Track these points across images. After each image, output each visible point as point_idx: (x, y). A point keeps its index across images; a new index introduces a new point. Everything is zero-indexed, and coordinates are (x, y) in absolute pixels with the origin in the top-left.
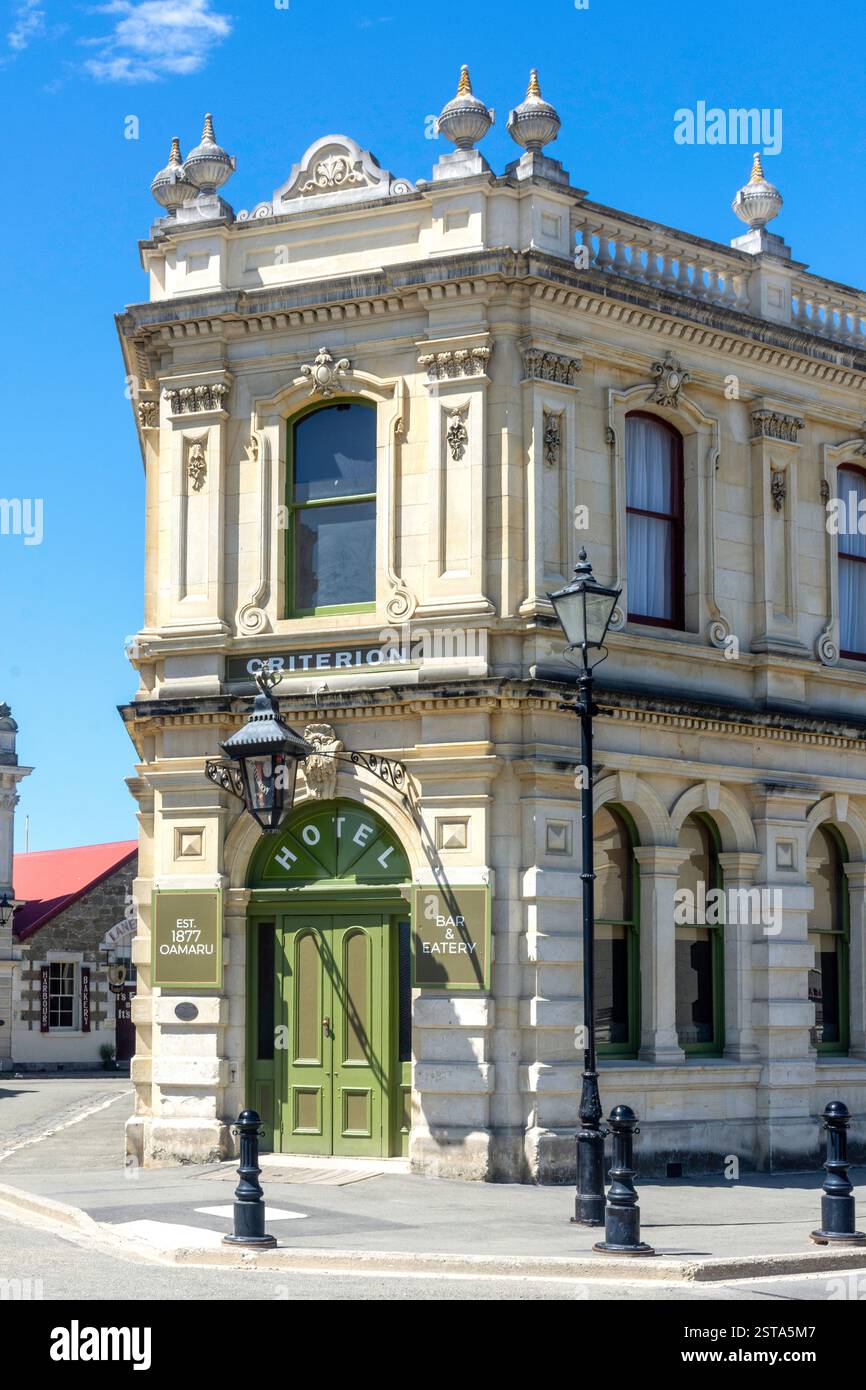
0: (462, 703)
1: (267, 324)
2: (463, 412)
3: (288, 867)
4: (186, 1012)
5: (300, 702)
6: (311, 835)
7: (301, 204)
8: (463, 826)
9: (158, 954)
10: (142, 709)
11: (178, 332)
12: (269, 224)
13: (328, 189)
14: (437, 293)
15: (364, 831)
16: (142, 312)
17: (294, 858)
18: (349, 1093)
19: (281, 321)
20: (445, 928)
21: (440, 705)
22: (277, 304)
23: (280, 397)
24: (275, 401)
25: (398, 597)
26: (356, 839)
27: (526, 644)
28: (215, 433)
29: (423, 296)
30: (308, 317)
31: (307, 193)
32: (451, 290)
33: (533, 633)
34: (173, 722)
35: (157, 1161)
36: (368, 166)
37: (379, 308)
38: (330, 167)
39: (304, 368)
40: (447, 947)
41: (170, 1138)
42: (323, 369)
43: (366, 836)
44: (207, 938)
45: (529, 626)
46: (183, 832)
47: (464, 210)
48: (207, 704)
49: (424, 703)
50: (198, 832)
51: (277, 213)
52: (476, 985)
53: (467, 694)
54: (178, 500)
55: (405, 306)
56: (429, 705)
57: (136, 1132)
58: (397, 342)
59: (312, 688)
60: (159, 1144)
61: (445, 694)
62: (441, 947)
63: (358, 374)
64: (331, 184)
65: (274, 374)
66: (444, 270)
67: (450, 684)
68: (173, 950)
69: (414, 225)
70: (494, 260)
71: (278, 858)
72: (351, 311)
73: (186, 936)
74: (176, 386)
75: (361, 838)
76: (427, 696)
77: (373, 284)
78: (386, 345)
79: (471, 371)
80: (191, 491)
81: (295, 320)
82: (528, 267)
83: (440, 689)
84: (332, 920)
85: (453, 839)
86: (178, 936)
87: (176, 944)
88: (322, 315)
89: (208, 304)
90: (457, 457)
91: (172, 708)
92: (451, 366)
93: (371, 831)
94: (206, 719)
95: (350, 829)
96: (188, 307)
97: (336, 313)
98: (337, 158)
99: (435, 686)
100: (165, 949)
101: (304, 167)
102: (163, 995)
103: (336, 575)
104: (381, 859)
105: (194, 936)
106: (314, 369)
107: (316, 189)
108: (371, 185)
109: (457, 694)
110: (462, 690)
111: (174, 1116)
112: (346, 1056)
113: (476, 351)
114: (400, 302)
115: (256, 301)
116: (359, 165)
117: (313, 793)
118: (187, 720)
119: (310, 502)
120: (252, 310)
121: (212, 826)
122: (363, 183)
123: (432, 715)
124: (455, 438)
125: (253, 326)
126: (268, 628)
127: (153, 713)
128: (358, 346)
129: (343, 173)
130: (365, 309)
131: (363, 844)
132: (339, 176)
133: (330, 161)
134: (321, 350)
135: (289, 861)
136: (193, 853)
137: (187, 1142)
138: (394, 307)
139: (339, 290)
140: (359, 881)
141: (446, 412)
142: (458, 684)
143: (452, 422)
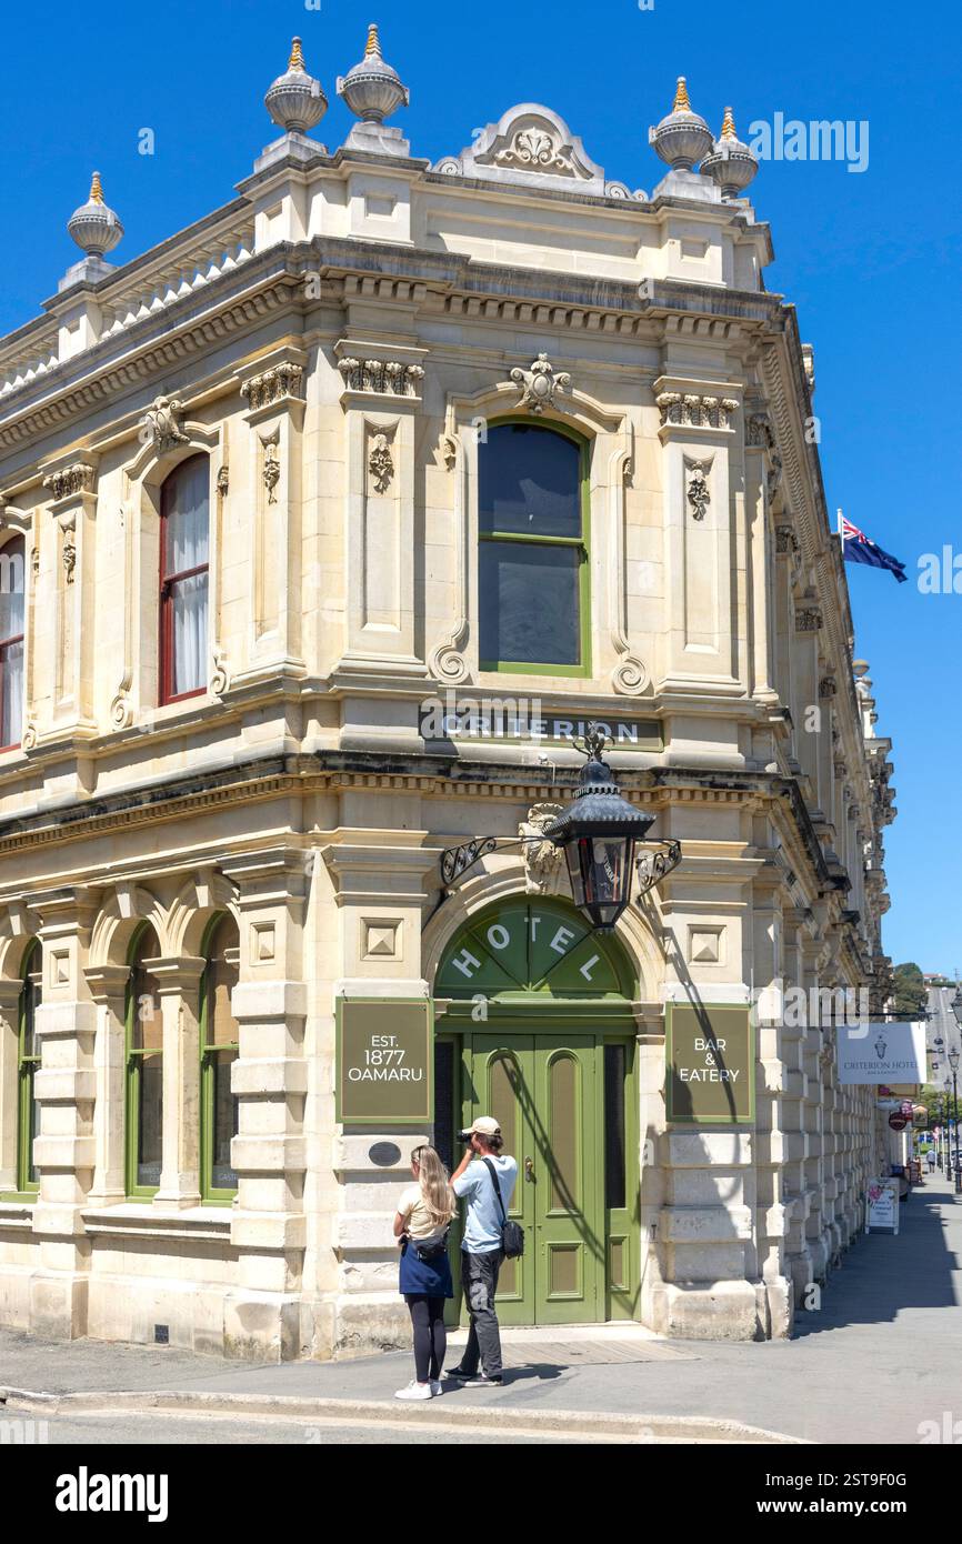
0: (723, 797)
1: (474, 308)
2: (706, 467)
3: (469, 974)
4: (385, 1154)
5: (529, 774)
6: (497, 935)
7: (495, 173)
8: (715, 936)
9: (346, 1080)
10: (331, 762)
11: (368, 287)
12: (466, 186)
13: (529, 166)
14: (688, 325)
15: (564, 936)
16: (335, 249)
17: (477, 964)
18: (555, 1248)
19: (492, 308)
20: (705, 1052)
21: (699, 796)
22: (499, 287)
23: (481, 400)
24: (476, 403)
25: (631, 665)
26: (554, 945)
27: (757, 737)
28: (406, 425)
29: (672, 324)
30: (526, 313)
31: (502, 163)
32: (704, 327)
33: (771, 726)
34: (366, 782)
35: (347, 1349)
36: (580, 153)
37: (610, 324)
38: (534, 137)
39: (515, 371)
40: (708, 1074)
41: (366, 1318)
42: (542, 379)
43: (566, 942)
44: (413, 1061)
45: (772, 719)
46: (370, 924)
47: (702, 240)
48: (424, 764)
49: (680, 792)
50: (392, 925)
51: (467, 175)
52: (727, 1118)
53: (737, 786)
54: (360, 498)
55: (639, 330)
56: (686, 795)
57: (291, 1312)
58: (624, 369)
59: (527, 758)
60: (351, 1328)
61: (713, 785)
62: (701, 1074)
63: (578, 394)
64: (535, 161)
65: (472, 370)
66: (709, 301)
67: (722, 773)
68: (367, 1075)
69: (634, 239)
70: (764, 307)
71: (456, 962)
72: (577, 319)
73: (385, 1057)
74: (360, 354)
75: (560, 944)
76: (688, 785)
77: (618, 296)
78: (610, 369)
79: (715, 423)
80: (371, 492)
81: (509, 311)
82: (783, 323)
83: (709, 778)
84: (534, 1041)
85: (706, 951)
86: (372, 1057)
87: (371, 1067)
88: (543, 315)
89: (424, 264)
90: (698, 516)
91: (375, 765)
92: (695, 412)
93: (572, 936)
94: (412, 784)
95: (548, 932)
96: (396, 259)
97: (560, 317)
98: (542, 134)
99: (705, 773)
100: (355, 1074)
101: (503, 131)
102: (345, 1133)
103: (526, 627)
104: (584, 970)
105: (395, 1058)
106: (529, 376)
107: (513, 162)
108: (579, 178)
109: (725, 786)
110: (731, 782)
111: (364, 1289)
112: (551, 1206)
113: (727, 401)
114: (636, 324)
115: (476, 277)
116: (566, 151)
117: (537, 887)
118: (386, 782)
119: (495, 534)
120: (468, 285)
121: (412, 918)
122: (569, 173)
123: (684, 807)
124: (697, 496)
125: (457, 305)
126: (468, 681)
127: (347, 767)
128: (580, 362)
129: (548, 151)
130: (594, 321)
131: (562, 951)
132: (545, 156)
133: (533, 132)
134: (541, 356)
135: (471, 966)
136: (384, 951)
137: (390, 1321)
138: (626, 328)
139: (577, 291)
140: (556, 994)
141: (689, 464)
142: (730, 775)
143: (692, 476)
